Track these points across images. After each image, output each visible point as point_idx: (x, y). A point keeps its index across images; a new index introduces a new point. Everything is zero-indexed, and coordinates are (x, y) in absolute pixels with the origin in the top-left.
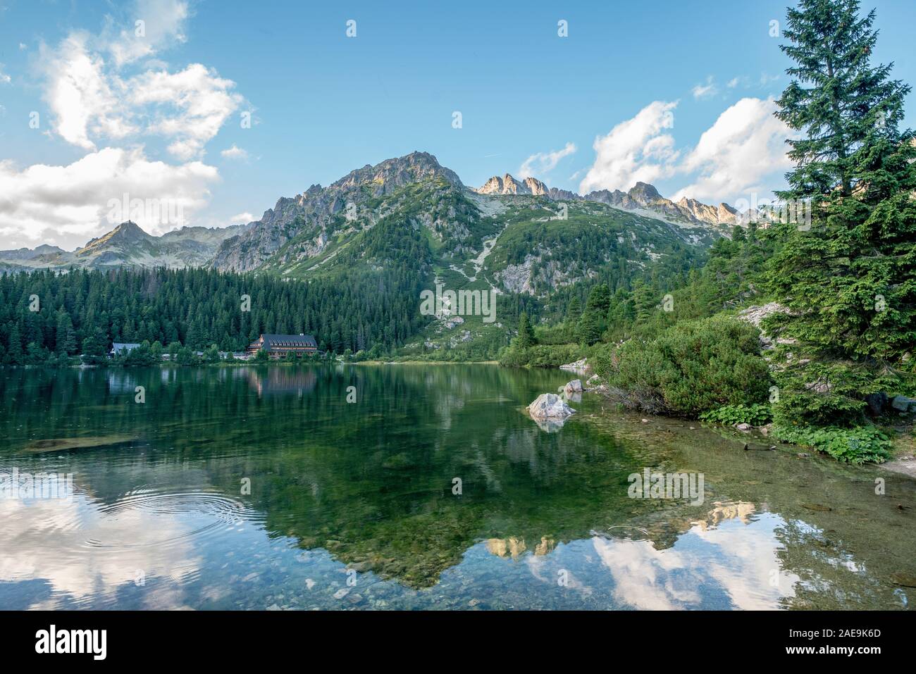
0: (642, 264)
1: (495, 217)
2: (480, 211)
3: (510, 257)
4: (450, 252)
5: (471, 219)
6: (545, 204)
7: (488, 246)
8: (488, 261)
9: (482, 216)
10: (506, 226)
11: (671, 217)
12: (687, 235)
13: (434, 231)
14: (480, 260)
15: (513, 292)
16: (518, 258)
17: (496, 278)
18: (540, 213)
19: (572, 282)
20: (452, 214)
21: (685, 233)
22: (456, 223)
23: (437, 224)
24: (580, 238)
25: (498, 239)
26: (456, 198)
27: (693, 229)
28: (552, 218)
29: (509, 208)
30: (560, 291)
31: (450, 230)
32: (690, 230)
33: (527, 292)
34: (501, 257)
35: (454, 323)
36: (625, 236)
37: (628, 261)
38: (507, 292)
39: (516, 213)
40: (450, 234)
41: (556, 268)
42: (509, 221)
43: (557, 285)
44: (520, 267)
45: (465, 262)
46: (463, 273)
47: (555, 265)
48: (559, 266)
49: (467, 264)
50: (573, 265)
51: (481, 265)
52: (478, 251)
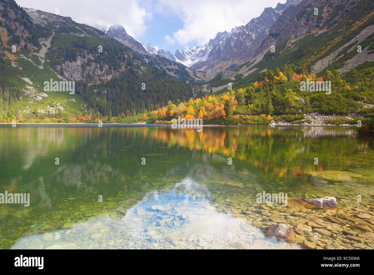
3: (67, 56)
7: (45, 45)
8: (48, 56)
10: (53, 33)
14: (42, 54)
16: (73, 58)
17: (58, 69)
18: (75, 30)
19: (107, 77)
24: (107, 52)
25: (51, 42)
34: (58, 55)
35: (41, 96)
41: (97, 68)
42: (54, 30)
43: (98, 78)
44: (74, 63)
45: (30, 54)
46: (32, 62)
47: (96, 66)
48: (99, 67)
49: (33, 55)
50: (106, 67)
51: (43, 58)
52: (37, 47)
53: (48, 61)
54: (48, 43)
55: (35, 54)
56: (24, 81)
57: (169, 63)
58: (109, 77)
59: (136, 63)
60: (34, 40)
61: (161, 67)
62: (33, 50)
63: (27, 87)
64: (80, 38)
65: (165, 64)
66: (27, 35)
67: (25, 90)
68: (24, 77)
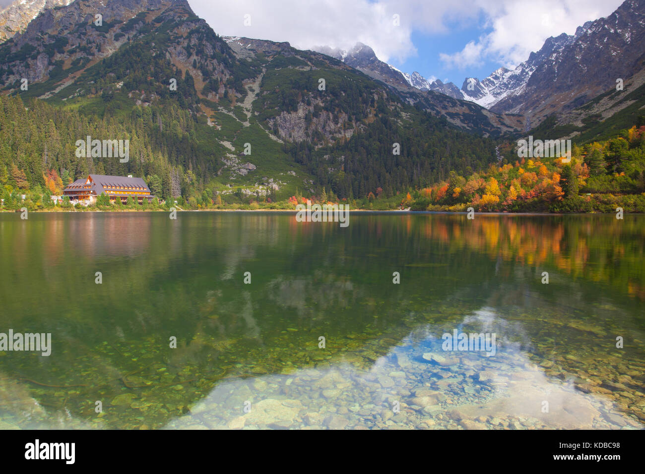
1: (249, 60)
2: (234, 52)
3: (283, 104)
4: (214, 92)
6: (297, 53)
7: (252, 90)
8: (256, 106)
9: (237, 57)
10: (264, 70)
13: (191, 68)
14: (248, 104)
15: (290, 140)
17: (270, 125)
18: (296, 62)
20: (209, 51)
22: (215, 62)
23: (194, 61)
25: (260, 84)
28: (308, 68)
30: (335, 143)
31: (210, 68)
35: (246, 169)
38: (284, 140)
40: (210, 73)
41: (329, 119)
42: (264, 65)
43: (331, 136)
44: (294, 115)
45: (232, 105)
46: (234, 117)
47: (328, 116)
48: (331, 118)
49: (235, 107)
50: (344, 117)
51: (249, 110)
52: (242, 94)
53: (256, 114)
54: (256, 86)
55: (239, 104)
56: (223, 146)
57: (451, 104)
58: (349, 134)
59: (393, 108)
60: (237, 85)
61: (437, 111)
62: (236, 98)
63: (228, 155)
64: (302, 73)
65: (444, 105)
66: (228, 77)
67: (225, 160)
68: (224, 140)
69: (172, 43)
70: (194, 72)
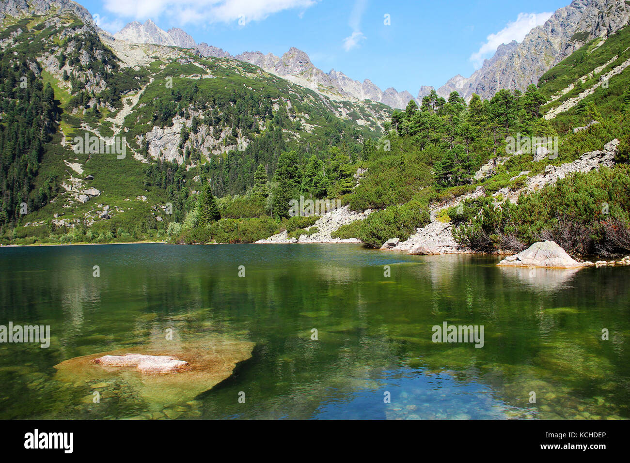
0: (298, 135)
1: (137, 69)
2: (119, 60)
3: (156, 118)
4: (81, 107)
5: (109, 69)
6: (196, 59)
7: (129, 102)
8: (129, 122)
9: (122, 66)
10: (151, 80)
11: (321, 88)
12: (336, 108)
13: (61, 79)
14: (120, 119)
15: (159, 159)
16: (165, 120)
17: (139, 143)
18: (190, 70)
19: (226, 150)
20: (84, 60)
21: (334, 105)
22: (89, 72)
23: (66, 72)
24: (235, 102)
25: (141, 96)
26: (91, 41)
27: (343, 102)
28: (205, 77)
29: (153, 60)
30: (213, 161)
31: (82, 80)
32: (340, 103)
33: (175, 160)
34: (145, 117)
35: (88, 196)
36: (280, 104)
37: (284, 131)
38: (151, 159)
39: (163, 67)
40: (82, 86)
42: (154, 75)
44: (167, 130)
45: (100, 121)
46: (98, 133)
49: (103, 123)
51: (120, 125)
52: (115, 108)
53: (126, 130)
54: (135, 100)
55: (109, 119)
56: (70, 169)
61: (372, 122)
62: (109, 113)
63: (72, 179)
65: (380, 115)
67: (67, 185)
68: (72, 162)
69: (44, 53)
70: (64, 84)
